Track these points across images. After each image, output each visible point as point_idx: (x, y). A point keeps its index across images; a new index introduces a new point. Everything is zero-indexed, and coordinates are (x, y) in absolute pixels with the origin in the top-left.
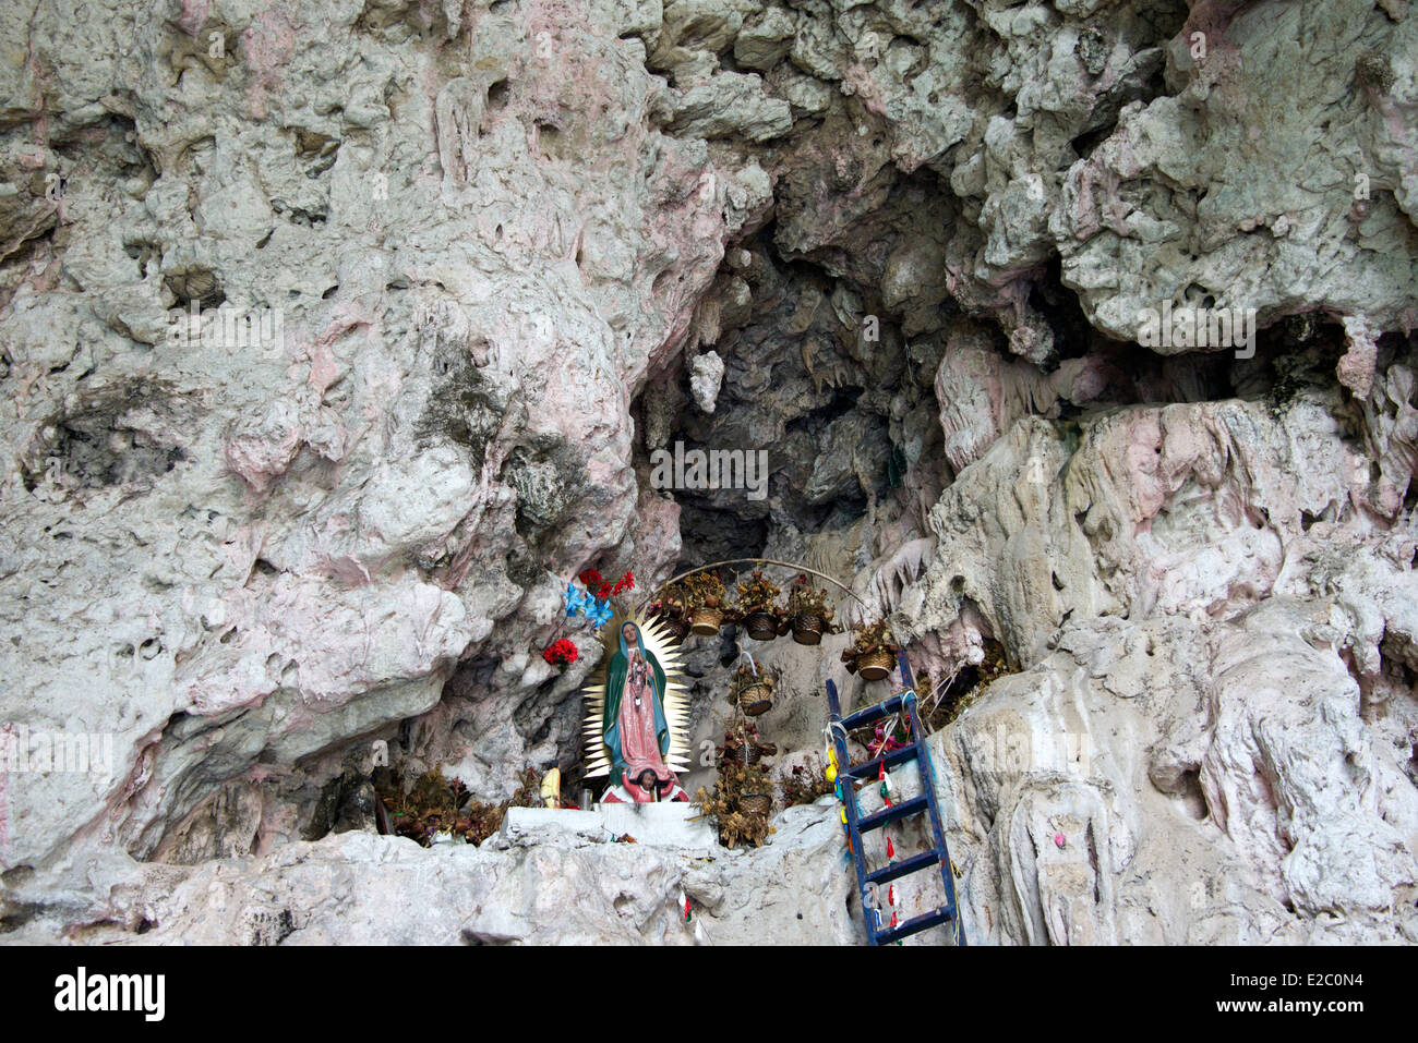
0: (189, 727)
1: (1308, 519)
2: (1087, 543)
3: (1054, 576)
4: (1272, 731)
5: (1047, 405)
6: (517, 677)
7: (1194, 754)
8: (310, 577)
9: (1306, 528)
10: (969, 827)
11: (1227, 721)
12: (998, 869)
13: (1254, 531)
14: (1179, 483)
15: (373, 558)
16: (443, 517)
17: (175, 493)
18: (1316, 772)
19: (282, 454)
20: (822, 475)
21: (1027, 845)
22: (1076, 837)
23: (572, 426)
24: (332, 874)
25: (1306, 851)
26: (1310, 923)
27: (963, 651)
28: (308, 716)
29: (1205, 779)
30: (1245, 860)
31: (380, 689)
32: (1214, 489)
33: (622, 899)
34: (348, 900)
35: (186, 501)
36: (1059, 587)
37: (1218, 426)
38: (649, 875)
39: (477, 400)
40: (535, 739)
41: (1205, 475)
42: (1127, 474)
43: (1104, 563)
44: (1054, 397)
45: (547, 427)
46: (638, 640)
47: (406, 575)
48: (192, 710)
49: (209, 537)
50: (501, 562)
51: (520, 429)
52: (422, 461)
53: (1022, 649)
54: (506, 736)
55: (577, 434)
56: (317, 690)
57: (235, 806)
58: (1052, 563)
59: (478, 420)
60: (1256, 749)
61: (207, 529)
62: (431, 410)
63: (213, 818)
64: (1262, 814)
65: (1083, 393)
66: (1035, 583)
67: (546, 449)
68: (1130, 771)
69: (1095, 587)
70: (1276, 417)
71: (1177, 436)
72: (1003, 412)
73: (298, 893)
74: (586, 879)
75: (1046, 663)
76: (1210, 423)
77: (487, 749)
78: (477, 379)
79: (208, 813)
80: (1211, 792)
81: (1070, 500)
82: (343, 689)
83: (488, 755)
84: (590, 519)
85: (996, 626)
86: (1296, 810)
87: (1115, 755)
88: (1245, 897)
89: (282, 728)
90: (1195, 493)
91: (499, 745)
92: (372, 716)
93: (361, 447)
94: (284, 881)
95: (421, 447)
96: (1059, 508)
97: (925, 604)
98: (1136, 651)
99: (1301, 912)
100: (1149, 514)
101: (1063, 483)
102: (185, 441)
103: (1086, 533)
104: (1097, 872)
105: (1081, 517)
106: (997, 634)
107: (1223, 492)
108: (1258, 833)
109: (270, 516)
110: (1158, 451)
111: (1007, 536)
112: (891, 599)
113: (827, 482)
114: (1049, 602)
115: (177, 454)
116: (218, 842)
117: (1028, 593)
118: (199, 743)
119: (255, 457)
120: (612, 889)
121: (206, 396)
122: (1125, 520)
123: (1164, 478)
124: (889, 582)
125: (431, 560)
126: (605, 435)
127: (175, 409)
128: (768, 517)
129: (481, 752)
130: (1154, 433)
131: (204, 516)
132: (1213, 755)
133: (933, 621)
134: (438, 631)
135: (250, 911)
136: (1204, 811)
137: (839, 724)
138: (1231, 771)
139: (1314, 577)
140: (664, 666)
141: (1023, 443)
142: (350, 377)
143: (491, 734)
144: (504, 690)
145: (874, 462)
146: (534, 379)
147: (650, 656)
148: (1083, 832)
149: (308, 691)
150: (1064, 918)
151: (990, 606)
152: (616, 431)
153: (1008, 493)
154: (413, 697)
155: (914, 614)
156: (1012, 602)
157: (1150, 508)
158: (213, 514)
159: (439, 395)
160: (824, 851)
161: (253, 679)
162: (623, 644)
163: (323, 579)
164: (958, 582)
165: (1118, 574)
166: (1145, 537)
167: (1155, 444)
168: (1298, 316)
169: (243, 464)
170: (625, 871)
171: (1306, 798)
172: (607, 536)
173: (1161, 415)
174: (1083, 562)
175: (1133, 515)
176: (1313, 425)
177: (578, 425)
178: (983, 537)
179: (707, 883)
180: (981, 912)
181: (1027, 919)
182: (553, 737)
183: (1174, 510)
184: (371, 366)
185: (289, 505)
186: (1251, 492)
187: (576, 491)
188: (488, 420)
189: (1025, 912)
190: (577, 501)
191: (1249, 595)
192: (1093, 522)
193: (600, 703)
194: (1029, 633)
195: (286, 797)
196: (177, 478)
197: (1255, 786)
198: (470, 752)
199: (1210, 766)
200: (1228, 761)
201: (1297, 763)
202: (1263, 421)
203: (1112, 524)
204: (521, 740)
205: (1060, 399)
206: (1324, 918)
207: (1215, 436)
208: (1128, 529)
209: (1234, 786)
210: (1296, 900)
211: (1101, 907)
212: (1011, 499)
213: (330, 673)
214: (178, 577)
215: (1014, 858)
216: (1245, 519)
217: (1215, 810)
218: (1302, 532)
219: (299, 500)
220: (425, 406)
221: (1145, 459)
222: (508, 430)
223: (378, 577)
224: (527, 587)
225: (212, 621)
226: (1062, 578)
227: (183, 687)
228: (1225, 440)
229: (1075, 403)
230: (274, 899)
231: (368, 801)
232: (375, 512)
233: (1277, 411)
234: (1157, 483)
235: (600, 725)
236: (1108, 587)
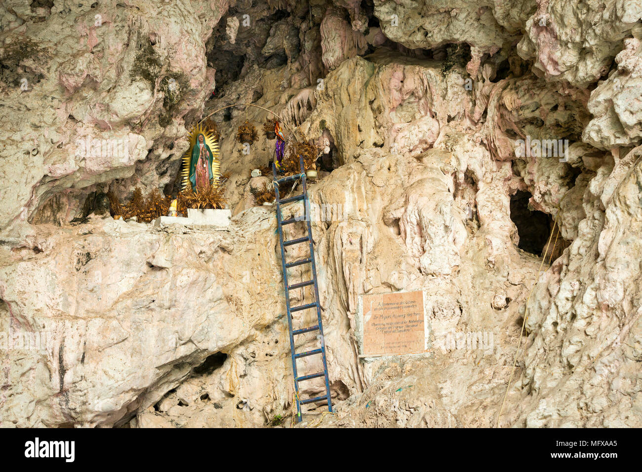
0: (47, 180)
1: (450, 119)
2: (372, 114)
3: (359, 126)
4: (424, 213)
5: (363, 45)
6: (159, 156)
7: (398, 214)
8: (89, 125)
9: (449, 121)
10: (320, 226)
11: (410, 207)
12: (329, 247)
13: (431, 119)
14: (408, 97)
15: (114, 122)
16: (140, 110)
17: (40, 91)
18: (435, 230)
19: (80, 81)
20: (271, 46)
21: (340, 242)
22: (356, 241)
23: (185, 67)
24: (102, 240)
25: (428, 255)
26: (426, 277)
27: (322, 147)
28: (88, 176)
29: (401, 223)
30: (410, 254)
31: (116, 169)
32: (420, 99)
33: (201, 253)
34: (108, 249)
35: (44, 94)
36: (360, 131)
37: (424, 77)
38: (210, 244)
39: (153, 62)
40: (162, 174)
41: (416, 94)
42: (390, 90)
43: (377, 124)
44: (366, 43)
45: (176, 70)
46: (204, 141)
47: (125, 128)
48: (49, 174)
49: (52, 107)
50: (157, 119)
51: (167, 71)
52: (133, 87)
53: (344, 154)
54: (153, 176)
55: (187, 71)
56: (93, 169)
57: (59, 202)
58: (359, 121)
59: (153, 70)
60: (418, 218)
61: (51, 104)
62: (136, 65)
63: (51, 206)
64: (417, 239)
65: (377, 42)
66: (351, 129)
67: (177, 77)
68: (376, 216)
69: (373, 132)
70: (444, 76)
71: (409, 80)
72: (346, 46)
73: (91, 246)
74: (190, 249)
75: (352, 166)
76: (421, 75)
77: (146, 180)
78: (152, 52)
79: (49, 203)
80: (402, 229)
81: (368, 96)
82: (102, 169)
83: (146, 182)
84: (189, 100)
85: (335, 140)
86: (427, 241)
87: (373, 209)
88: (407, 268)
89: (79, 179)
90: (412, 100)
91: (150, 179)
92: (111, 177)
93: (108, 74)
94: (86, 241)
95: (132, 81)
96: (363, 99)
97: (310, 129)
98: (384, 168)
99: (423, 273)
100: (395, 106)
101: (366, 89)
102: (45, 72)
103: (372, 109)
104: (362, 253)
105: (371, 102)
106: (335, 143)
107: (422, 101)
108: (415, 245)
109: (74, 100)
110: (402, 82)
111: (343, 107)
112: (296, 113)
113: (272, 49)
114: (356, 137)
115: (41, 76)
116: (55, 216)
117: (348, 132)
118: (51, 185)
119: (72, 81)
120: (198, 250)
121: (50, 50)
122: (387, 108)
123: (402, 95)
124: (295, 106)
125: (134, 123)
126: (197, 70)
127: (40, 58)
128: (245, 55)
129: (143, 181)
130: (401, 76)
131: (50, 99)
132: (404, 217)
133: (312, 136)
134: (137, 151)
135: (76, 252)
136: (399, 234)
137: (276, 182)
138: (409, 224)
139: (448, 144)
140: (212, 151)
141: (353, 68)
142: (103, 43)
143: (147, 175)
144: (153, 160)
145: (292, 45)
146: (172, 49)
147: (208, 147)
148: (359, 239)
149: (89, 169)
150: (349, 270)
151: (334, 133)
152: (201, 67)
153: (345, 89)
154: (126, 172)
155: (306, 132)
156: (342, 134)
157: (396, 104)
158: (53, 98)
159: (138, 58)
160: (269, 230)
161: (71, 166)
162: (198, 142)
163: (93, 126)
164: (323, 123)
165: (382, 128)
166: (393, 114)
167: (401, 79)
168: (456, 44)
169: (66, 83)
170: (202, 244)
171: (431, 238)
172: (195, 106)
173: (404, 69)
174: (370, 122)
175: (390, 106)
176: (457, 81)
177: (188, 67)
178: (334, 105)
179: (228, 244)
180: (321, 258)
181: (337, 266)
182: (168, 174)
183: (404, 105)
184: (111, 40)
185: (81, 96)
186: (432, 104)
187: (186, 91)
188: (157, 70)
189: (337, 264)
190: (185, 93)
191: (426, 143)
192: (375, 106)
193: (188, 164)
194: (347, 148)
195: (75, 197)
196: (42, 86)
197: (416, 229)
198: (139, 181)
199: (403, 220)
200: (409, 220)
201: (430, 226)
202: (439, 78)
203: (382, 108)
204: (158, 176)
205: (368, 43)
206: (430, 276)
207: (422, 81)
208: (387, 111)
209: (410, 228)
210: (422, 270)
211: (362, 264)
212: (346, 92)
213: (98, 164)
214: (43, 124)
215: (335, 245)
216: (428, 113)
217: (403, 234)
218: (447, 123)
219: (85, 94)
220: (133, 63)
221: (396, 84)
222: (163, 71)
223: (114, 127)
224: (165, 127)
225: (55, 141)
226: (362, 128)
227: (46, 167)
228: (426, 83)
229: (374, 45)
230: (83, 247)
231: (107, 204)
232: (116, 105)
233: (445, 73)
234: (400, 95)
235: (188, 172)
236: (378, 132)
